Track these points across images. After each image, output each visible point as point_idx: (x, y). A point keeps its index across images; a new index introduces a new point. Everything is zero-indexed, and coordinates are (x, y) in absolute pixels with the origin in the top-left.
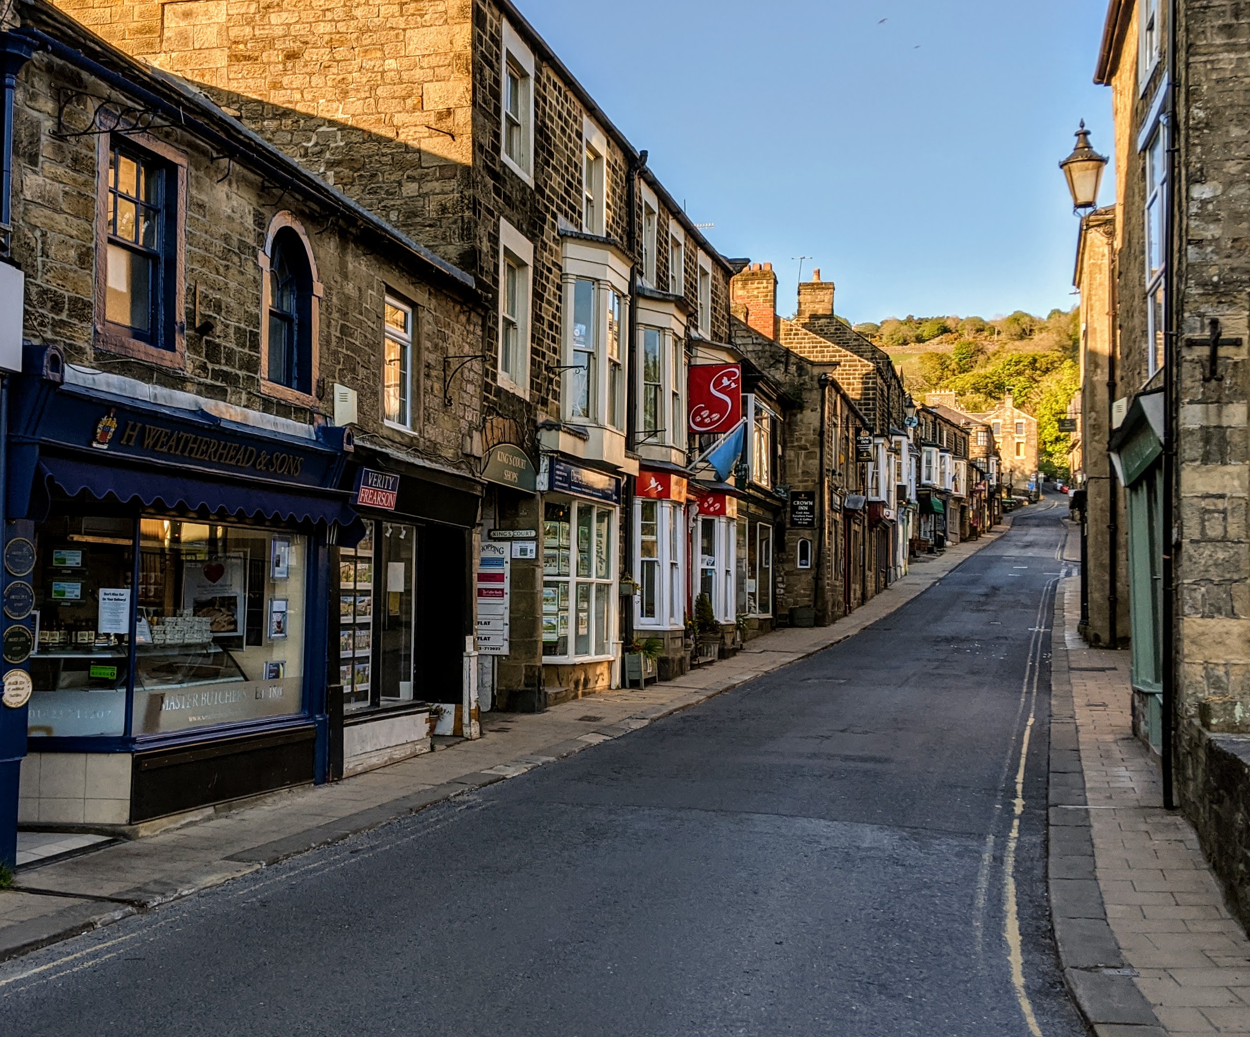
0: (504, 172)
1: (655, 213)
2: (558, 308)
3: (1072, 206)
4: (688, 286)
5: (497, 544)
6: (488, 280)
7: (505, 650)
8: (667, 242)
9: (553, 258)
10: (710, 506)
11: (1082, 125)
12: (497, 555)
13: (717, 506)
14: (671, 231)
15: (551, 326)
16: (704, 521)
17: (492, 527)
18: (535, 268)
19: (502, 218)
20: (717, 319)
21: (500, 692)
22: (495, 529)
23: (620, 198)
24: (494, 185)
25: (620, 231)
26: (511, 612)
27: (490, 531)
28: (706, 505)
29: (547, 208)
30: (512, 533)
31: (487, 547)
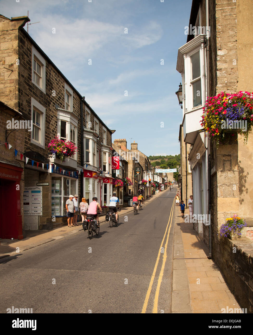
0: (34, 86)
1: (90, 114)
2: (56, 127)
3: (179, 103)
4: (100, 133)
5: (39, 187)
6: (26, 113)
7: (41, 214)
8: (94, 122)
9: (54, 114)
10: (106, 181)
11: (181, 84)
12: (39, 190)
13: (107, 181)
14: (95, 120)
15: (53, 131)
16: (104, 184)
17: (38, 182)
18: (46, 115)
19: (32, 97)
20: (108, 142)
21: (41, 225)
22: (38, 183)
23: (78, 107)
24: (28, 88)
25: (78, 114)
26: (43, 204)
27: (37, 184)
28: (105, 181)
29: (51, 101)
30: (42, 184)
31: (36, 188)
